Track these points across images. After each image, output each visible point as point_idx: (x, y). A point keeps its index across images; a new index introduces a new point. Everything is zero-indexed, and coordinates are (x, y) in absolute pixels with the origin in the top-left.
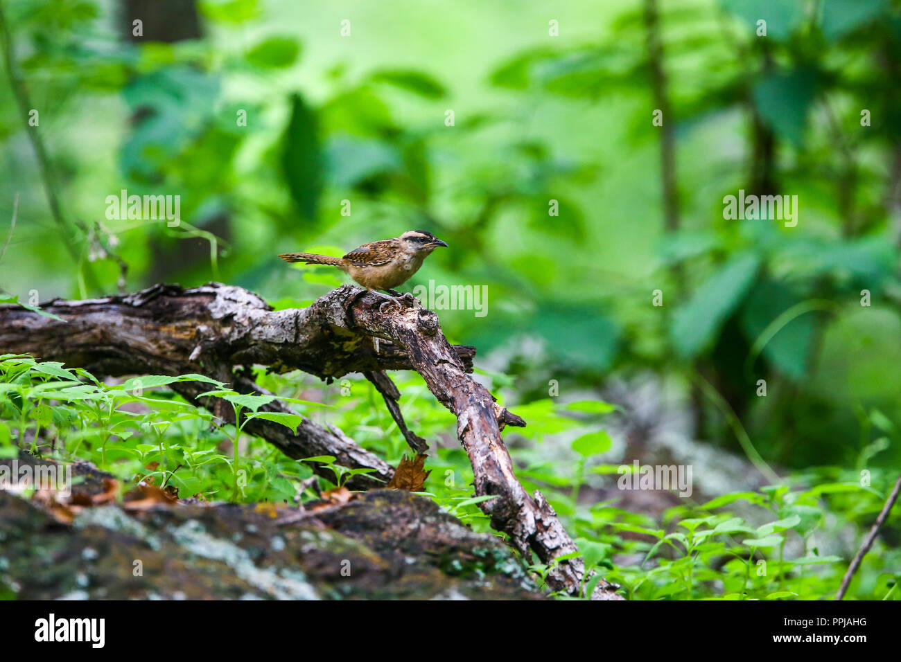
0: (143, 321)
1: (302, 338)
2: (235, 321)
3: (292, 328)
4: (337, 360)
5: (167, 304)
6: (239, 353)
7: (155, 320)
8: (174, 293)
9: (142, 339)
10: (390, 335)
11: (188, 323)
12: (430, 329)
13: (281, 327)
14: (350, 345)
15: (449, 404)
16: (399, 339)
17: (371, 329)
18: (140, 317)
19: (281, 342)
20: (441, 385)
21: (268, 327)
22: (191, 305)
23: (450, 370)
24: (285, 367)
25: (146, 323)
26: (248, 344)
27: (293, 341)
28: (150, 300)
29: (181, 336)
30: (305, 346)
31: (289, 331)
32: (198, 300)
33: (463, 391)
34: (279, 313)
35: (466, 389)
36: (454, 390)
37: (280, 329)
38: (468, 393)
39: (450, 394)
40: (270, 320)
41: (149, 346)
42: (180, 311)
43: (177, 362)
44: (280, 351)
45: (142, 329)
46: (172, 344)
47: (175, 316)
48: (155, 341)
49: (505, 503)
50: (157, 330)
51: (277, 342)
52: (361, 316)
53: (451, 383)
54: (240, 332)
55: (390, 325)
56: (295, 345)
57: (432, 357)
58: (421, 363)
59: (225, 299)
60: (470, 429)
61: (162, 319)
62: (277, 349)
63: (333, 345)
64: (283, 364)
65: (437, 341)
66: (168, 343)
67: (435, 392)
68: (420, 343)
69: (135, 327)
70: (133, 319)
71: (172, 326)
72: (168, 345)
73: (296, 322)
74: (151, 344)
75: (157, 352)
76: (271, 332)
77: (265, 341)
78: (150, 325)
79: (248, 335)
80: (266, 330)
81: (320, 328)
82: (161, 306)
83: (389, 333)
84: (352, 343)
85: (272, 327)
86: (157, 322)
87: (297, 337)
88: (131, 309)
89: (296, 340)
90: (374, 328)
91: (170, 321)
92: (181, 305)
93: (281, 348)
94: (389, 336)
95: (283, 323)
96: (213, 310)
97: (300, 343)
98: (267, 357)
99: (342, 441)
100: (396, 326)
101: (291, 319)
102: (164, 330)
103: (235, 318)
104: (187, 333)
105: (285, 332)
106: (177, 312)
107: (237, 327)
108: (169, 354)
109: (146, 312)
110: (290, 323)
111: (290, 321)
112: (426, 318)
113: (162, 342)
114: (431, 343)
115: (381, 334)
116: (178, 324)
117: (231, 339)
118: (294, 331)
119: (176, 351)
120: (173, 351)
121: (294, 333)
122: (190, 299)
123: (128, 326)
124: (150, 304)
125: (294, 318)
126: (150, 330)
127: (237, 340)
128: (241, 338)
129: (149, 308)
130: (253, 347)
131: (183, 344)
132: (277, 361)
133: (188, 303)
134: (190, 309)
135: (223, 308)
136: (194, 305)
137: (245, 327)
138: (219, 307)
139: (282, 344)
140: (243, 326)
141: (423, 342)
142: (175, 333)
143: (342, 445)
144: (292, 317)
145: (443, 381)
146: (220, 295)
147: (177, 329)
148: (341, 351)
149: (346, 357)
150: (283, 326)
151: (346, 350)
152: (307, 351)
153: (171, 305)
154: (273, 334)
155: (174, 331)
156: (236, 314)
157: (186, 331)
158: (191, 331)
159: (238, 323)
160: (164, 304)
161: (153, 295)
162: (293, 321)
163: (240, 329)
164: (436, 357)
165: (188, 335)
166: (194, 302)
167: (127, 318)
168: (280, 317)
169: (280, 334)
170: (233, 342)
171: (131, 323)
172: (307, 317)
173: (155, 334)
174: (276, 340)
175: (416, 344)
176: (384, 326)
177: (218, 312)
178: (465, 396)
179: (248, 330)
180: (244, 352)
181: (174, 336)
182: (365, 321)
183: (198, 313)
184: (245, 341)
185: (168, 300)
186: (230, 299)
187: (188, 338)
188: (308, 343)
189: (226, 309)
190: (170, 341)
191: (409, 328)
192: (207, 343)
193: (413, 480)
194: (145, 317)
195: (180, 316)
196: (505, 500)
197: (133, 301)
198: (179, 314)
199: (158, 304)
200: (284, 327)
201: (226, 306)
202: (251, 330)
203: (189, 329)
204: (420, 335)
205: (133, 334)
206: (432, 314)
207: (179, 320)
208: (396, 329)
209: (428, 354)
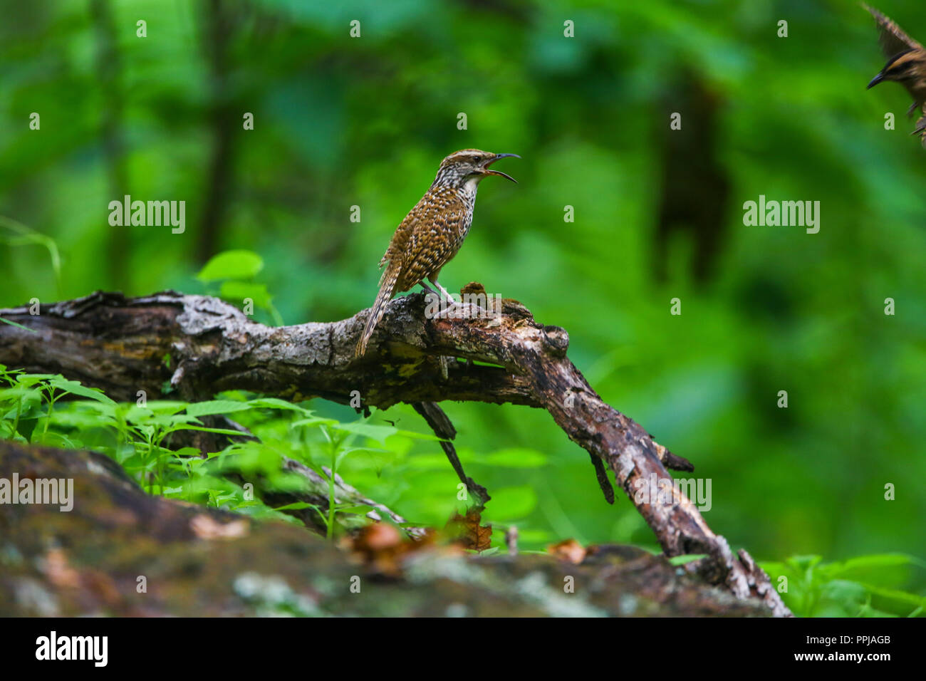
0: (80, 336)
1: (339, 359)
2: (226, 338)
3: (325, 346)
4: (388, 387)
5: (111, 315)
6: (231, 376)
7: (95, 334)
8: (116, 303)
9: (79, 358)
10: (497, 355)
11: (142, 340)
12: (559, 349)
13: (307, 345)
14: (408, 369)
15: (590, 443)
16: (512, 361)
17: (463, 348)
18: (75, 331)
19: (306, 364)
20: (577, 419)
21: (285, 345)
22: (146, 318)
23: (589, 400)
24: (299, 395)
25: (85, 339)
26: (246, 366)
27: (326, 362)
28: (87, 310)
29: (133, 355)
30: (342, 369)
31: (320, 350)
32: (155, 311)
33: (614, 427)
34: (298, 328)
35: (617, 425)
36: (598, 425)
37: (305, 347)
38: (621, 429)
39: (592, 429)
40: (286, 337)
41: (90, 367)
42: (130, 325)
43: (126, 388)
44: (301, 375)
45: (79, 345)
46: (120, 365)
47: (124, 331)
48: (97, 361)
49: (713, 564)
50: (100, 347)
51: (300, 363)
52: (449, 332)
53: (594, 416)
54: (233, 351)
55: (500, 344)
56: (328, 367)
57: (563, 384)
58: (547, 391)
59: (197, 310)
60: (637, 473)
61: (106, 334)
62: (298, 372)
63: (385, 369)
64: (297, 391)
65: (566, 365)
66: (115, 363)
67: (568, 427)
68: (546, 366)
69: (69, 342)
70: (66, 334)
71: (120, 343)
72: (114, 367)
73: (330, 339)
74: (91, 365)
75: (100, 374)
76: (290, 351)
77: (282, 363)
78: (90, 341)
79: (247, 355)
80: (283, 348)
81: (377, 346)
82: (103, 318)
83: (496, 354)
84: (412, 366)
85: (291, 345)
86: (100, 337)
87: (331, 357)
88: (62, 322)
89: (330, 361)
90: (470, 347)
91: (117, 337)
92: (129, 318)
93: (304, 371)
94: (495, 358)
95: (309, 341)
96: (184, 324)
97: (335, 366)
98: (276, 382)
99: (342, 488)
100: (510, 345)
101: (322, 335)
102: (109, 349)
103: (225, 334)
104: (141, 352)
105: (313, 351)
106: (126, 326)
107: (229, 346)
108: (115, 377)
109: (82, 325)
110: (322, 341)
111: (321, 338)
112: (552, 335)
113: (106, 362)
114: (560, 366)
115: (479, 355)
116: (129, 341)
117: (220, 360)
118: (328, 351)
119: (125, 374)
120: (120, 374)
121: (328, 354)
122: (142, 311)
123: (60, 341)
124: (86, 315)
125: (328, 334)
126: (88, 348)
127: (230, 360)
128: (237, 359)
129: (85, 321)
130: (256, 370)
131: (135, 365)
132: (290, 387)
133: (141, 315)
134: (144, 323)
135: (196, 322)
136: (150, 317)
137: (243, 345)
138: (192, 320)
139: (307, 367)
140: (239, 343)
141: (550, 365)
142: (125, 352)
143: (343, 494)
144: (324, 332)
145: (579, 415)
146: (189, 306)
147: (126, 346)
148: (394, 375)
149: (401, 384)
150: (309, 343)
151: (402, 375)
152: (345, 375)
153: (115, 317)
154: (294, 354)
155: (122, 348)
156: (225, 329)
157: (138, 349)
158: (146, 350)
159: (230, 340)
160: (107, 315)
161: (90, 304)
162: (326, 338)
163: (236, 347)
164: (568, 384)
165: (142, 354)
166: (149, 314)
167: (58, 332)
168: (301, 333)
169: (306, 354)
170: (222, 363)
171: (64, 339)
172: (350, 333)
173: (96, 352)
174: (299, 361)
175: (540, 367)
176: (488, 345)
177: (191, 327)
178: (619, 433)
179: (249, 349)
180: (238, 376)
181: (122, 355)
182: (455, 339)
183: (158, 327)
184: (242, 363)
185: (111, 313)
186: (204, 311)
187: (141, 358)
188: (347, 366)
189: (203, 324)
190: (118, 361)
191: (529, 347)
192: (190, 364)
193: (478, 537)
194: (81, 331)
195: (131, 331)
196: (712, 561)
197: (63, 312)
198: (130, 328)
199: (98, 315)
200: (312, 345)
201: (202, 319)
202: (252, 349)
203: (144, 347)
204: (545, 356)
205: (67, 352)
206: (560, 330)
207: (129, 335)
208: (509, 348)
209: (557, 380)
